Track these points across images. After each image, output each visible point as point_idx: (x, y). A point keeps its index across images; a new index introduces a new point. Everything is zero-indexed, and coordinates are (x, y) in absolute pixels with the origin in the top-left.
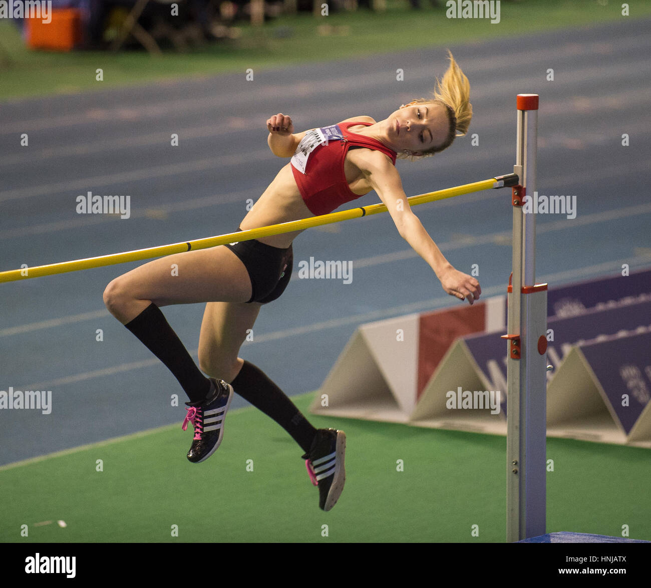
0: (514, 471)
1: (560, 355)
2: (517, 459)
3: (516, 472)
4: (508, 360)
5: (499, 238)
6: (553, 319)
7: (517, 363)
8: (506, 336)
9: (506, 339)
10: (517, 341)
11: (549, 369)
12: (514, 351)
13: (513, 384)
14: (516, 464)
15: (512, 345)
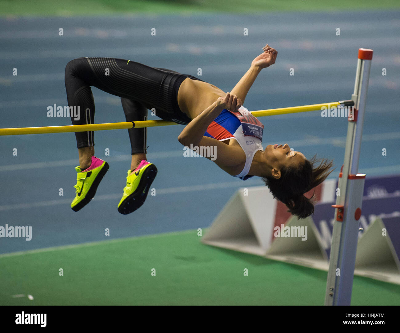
0: (330, 295)
1: (368, 222)
2: (333, 287)
3: (331, 295)
4: (334, 222)
5: (336, 142)
6: (366, 198)
7: (340, 224)
8: (335, 206)
9: (335, 207)
10: (342, 210)
11: (361, 230)
12: (339, 216)
13: (336, 237)
14: (332, 290)
15: (338, 213)
